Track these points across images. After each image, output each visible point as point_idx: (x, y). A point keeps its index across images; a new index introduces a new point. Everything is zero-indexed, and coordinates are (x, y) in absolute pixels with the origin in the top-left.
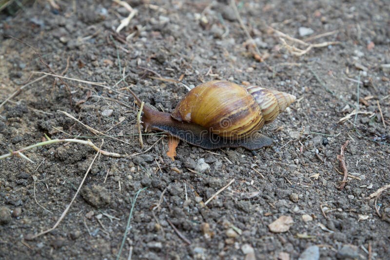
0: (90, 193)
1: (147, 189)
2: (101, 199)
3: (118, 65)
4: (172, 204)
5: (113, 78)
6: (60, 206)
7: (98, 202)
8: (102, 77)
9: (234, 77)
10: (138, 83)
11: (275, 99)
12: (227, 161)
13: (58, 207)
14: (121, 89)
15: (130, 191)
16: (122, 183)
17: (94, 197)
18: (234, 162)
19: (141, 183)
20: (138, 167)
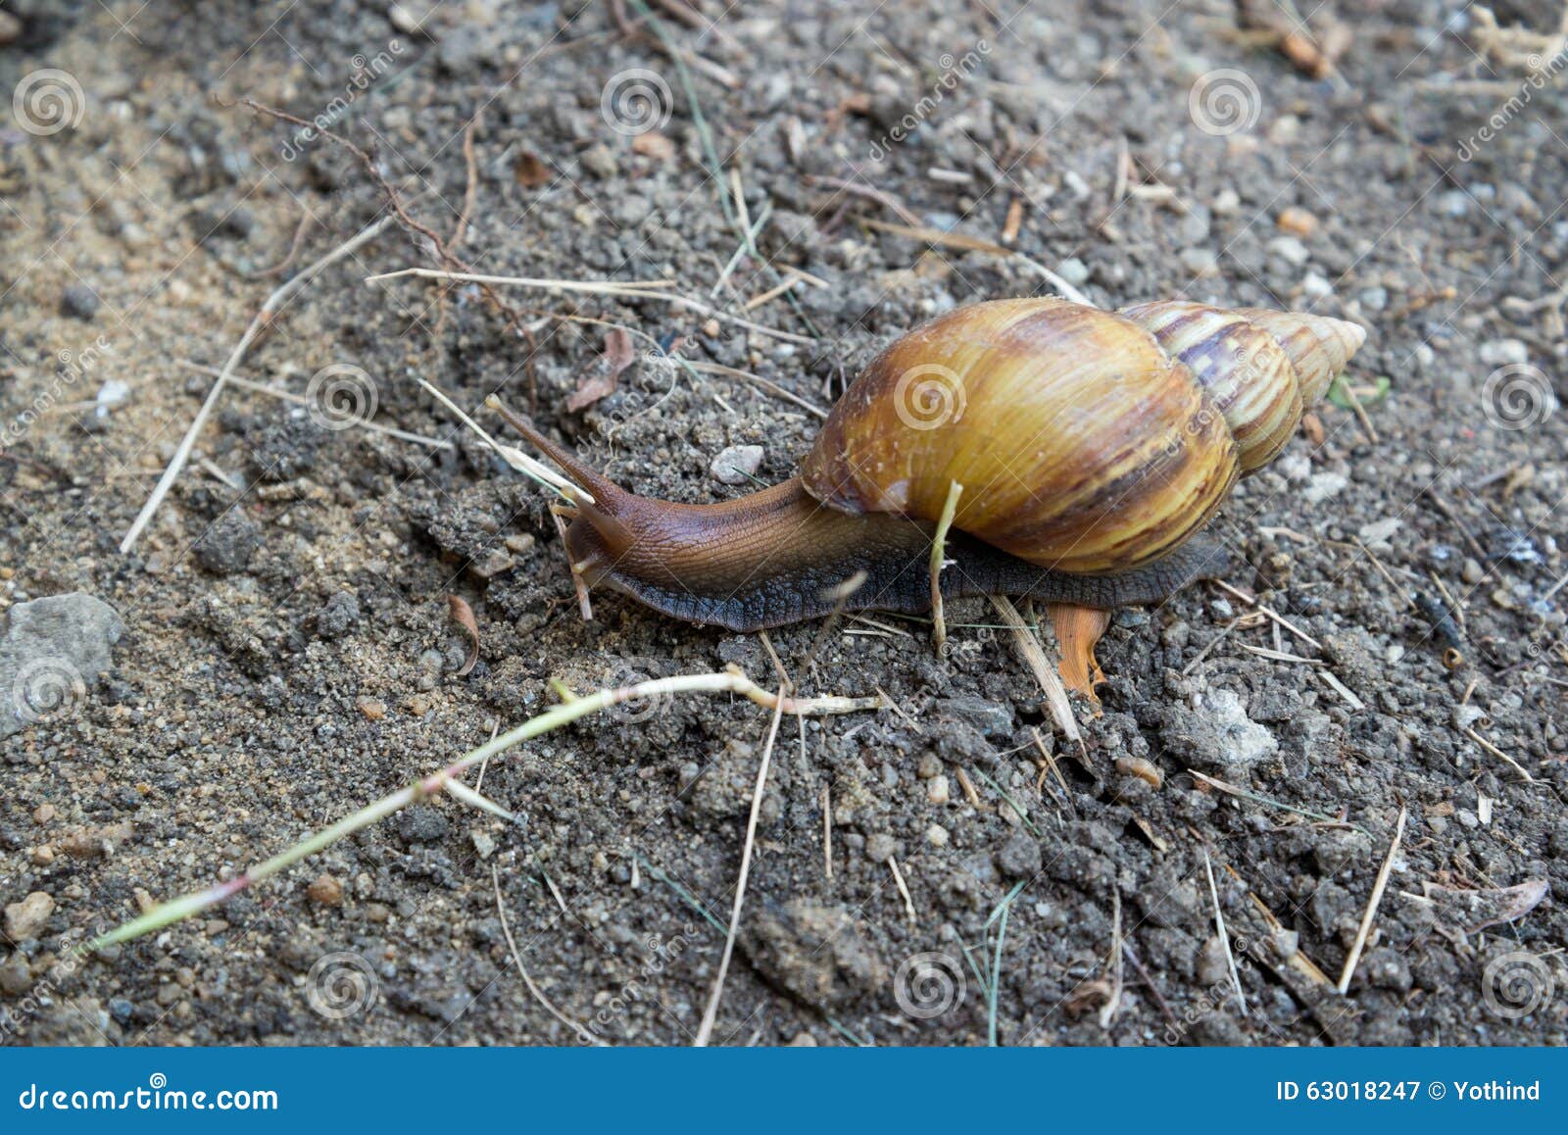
0: (786, 950)
1: (1025, 890)
2: (842, 975)
3: (705, 159)
4: (1163, 975)
5: (700, 243)
6: (650, 1014)
7: (832, 991)
8: (652, 243)
9: (1237, 188)
10: (820, 263)
11: (1287, 364)
12: (1340, 698)
13: (642, 1016)
14: (751, 304)
15: (956, 915)
16: (909, 868)
17: (808, 965)
18: (1370, 699)
19: (998, 866)
20: (963, 773)
